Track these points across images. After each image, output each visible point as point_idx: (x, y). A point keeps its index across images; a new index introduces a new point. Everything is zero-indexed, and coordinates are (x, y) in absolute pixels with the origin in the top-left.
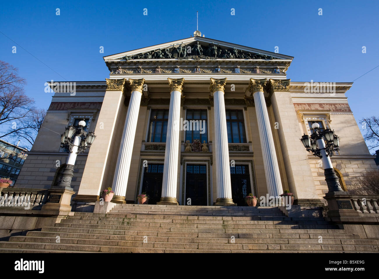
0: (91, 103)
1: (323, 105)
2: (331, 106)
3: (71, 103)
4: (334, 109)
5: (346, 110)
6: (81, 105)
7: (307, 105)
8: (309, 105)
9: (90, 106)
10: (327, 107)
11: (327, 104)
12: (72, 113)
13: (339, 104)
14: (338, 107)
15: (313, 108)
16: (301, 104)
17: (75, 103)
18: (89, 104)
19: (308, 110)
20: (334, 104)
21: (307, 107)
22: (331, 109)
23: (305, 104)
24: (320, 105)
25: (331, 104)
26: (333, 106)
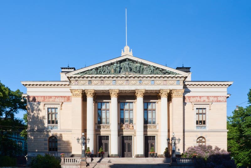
0: (56, 97)
1: (210, 97)
2: (215, 98)
3: (42, 97)
4: (216, 100)
5: (223, 101)
6: (49, 98)
7: (199, 97)
8: (200, 97)
9: (55, 99)
10: (211, 99)
11: (212, 96)
12: (45, 104)
13: (221, 96)
14: (219, 99)
15: (202, 99)
16: (195, 97)
17: (44, 97)
18: (54, 97)
19: (199, 101)
20: (217, 97)
21: (198, 99)
22: (214, 100)
23: (197, 97)
24: (208, 97)
25: (215, 97)
26: (216, 98)
